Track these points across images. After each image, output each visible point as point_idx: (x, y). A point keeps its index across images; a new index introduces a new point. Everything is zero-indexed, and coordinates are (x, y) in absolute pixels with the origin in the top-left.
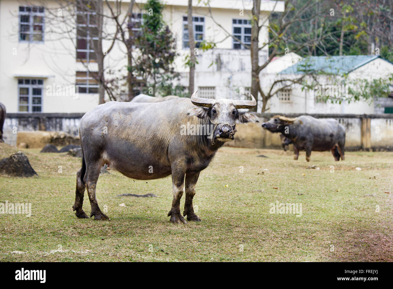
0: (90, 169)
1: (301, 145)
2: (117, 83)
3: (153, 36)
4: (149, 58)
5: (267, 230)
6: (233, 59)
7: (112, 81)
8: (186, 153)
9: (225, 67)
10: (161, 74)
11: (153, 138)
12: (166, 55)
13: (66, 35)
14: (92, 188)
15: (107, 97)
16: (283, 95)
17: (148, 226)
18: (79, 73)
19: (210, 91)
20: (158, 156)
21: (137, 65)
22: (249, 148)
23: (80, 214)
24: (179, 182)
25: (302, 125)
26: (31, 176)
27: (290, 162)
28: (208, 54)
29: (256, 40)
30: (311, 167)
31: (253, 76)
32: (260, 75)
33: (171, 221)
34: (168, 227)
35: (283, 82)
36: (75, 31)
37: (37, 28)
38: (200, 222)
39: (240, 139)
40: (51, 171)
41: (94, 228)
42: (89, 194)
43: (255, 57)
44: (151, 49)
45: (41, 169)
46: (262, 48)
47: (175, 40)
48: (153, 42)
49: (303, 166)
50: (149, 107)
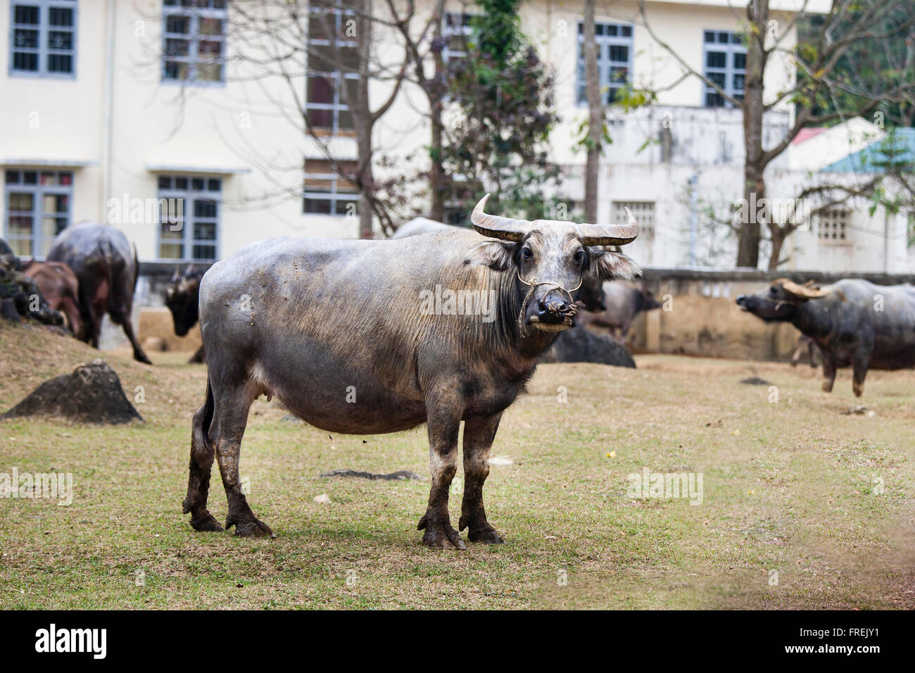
0: (222, 405)
1: (842, 354)
2: (404, 190)
3: (496, 72)
4: (484, 127)
5: (666, 570)
6: (702, 132)
7: (389, 185)
8: (459, 368)
9: (683, 152)
10: (513, 168)
11: (375, 331)
12: (529, 120)
13: (275, 66)
14: (230, 454)
15: (376, 224)
16: (827, 225)
17: (364, 553)
18: (310, 164)
19: (641, 213)
20: (388, 375)
21: (453, 144)
22: (735, 358)
23: (202, 522)
24: (444, 443)
25: (845, 305)
26: (125, 422)
27: (803, 397)
28: (638, 120)
29: (758, 84)
30: (852, 410)
31: (748, 176)
32: (768, 174)
33: (426, 542)
34: (414, 558)
35: (825, 193)
36: (302, 57)
37: (208, 48)
38: (500, 547)
39: (713, 335)
40: (180, 410)
41: (229, 557)
42: (222, 469)
43: (753, 127)
44: (489, 104)
45: (155, 405)
46: (774, 104)
47: (550, 83)
48: (495, 87)
49: (836, 407)
50: (370, 250)
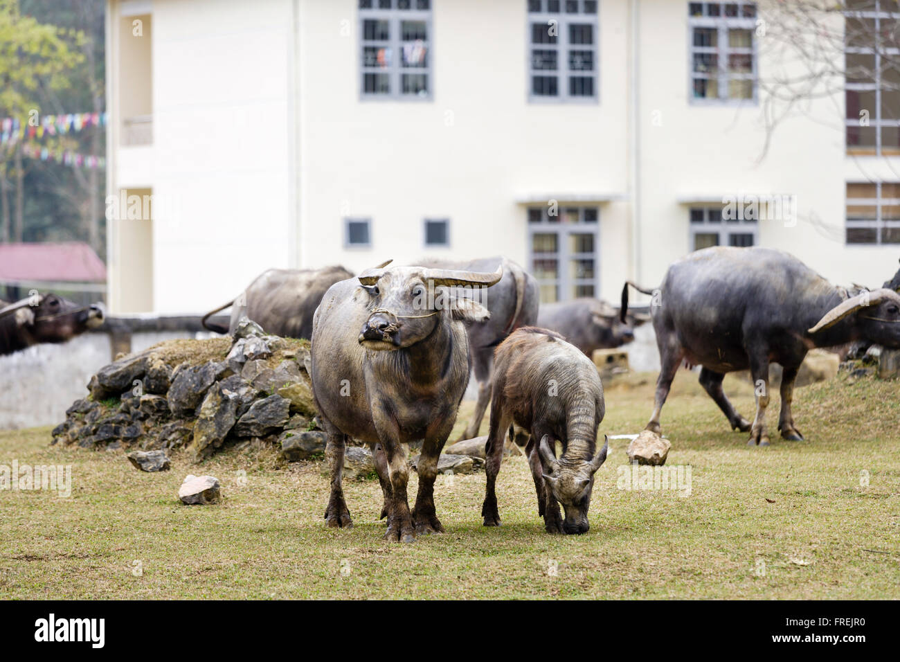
11: (337, 356)
18: (854, 189)
37: (738, 62)
